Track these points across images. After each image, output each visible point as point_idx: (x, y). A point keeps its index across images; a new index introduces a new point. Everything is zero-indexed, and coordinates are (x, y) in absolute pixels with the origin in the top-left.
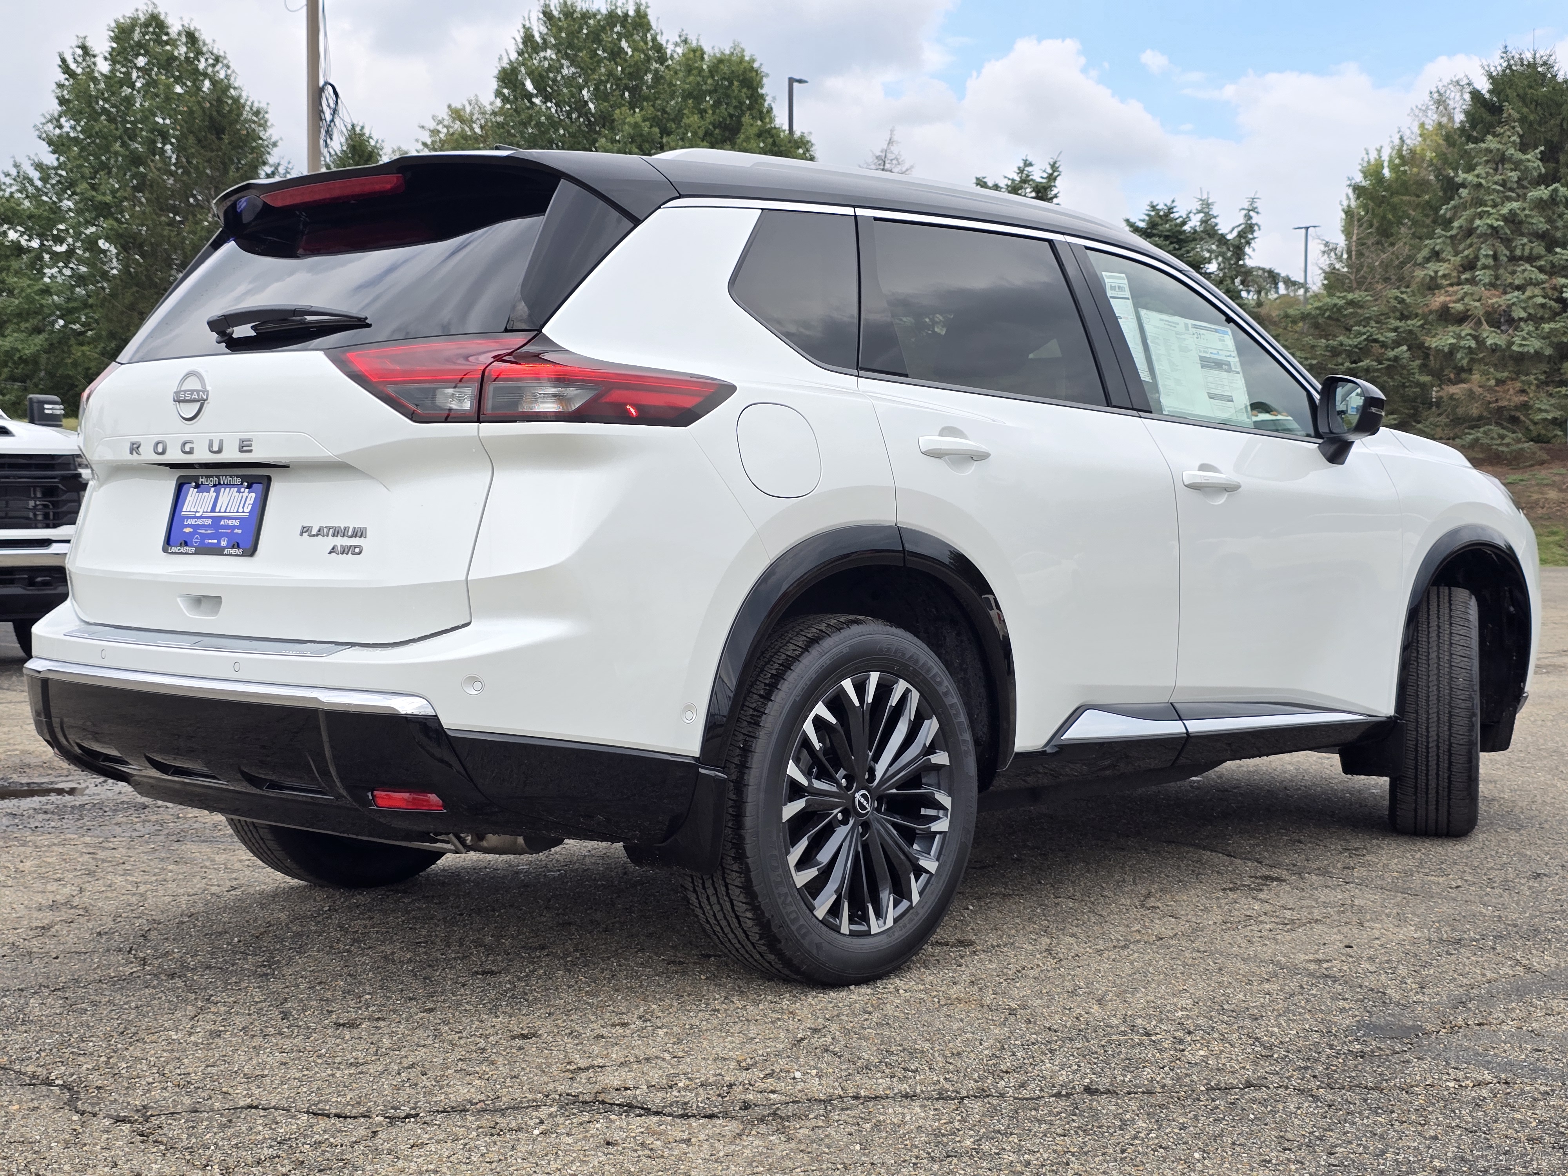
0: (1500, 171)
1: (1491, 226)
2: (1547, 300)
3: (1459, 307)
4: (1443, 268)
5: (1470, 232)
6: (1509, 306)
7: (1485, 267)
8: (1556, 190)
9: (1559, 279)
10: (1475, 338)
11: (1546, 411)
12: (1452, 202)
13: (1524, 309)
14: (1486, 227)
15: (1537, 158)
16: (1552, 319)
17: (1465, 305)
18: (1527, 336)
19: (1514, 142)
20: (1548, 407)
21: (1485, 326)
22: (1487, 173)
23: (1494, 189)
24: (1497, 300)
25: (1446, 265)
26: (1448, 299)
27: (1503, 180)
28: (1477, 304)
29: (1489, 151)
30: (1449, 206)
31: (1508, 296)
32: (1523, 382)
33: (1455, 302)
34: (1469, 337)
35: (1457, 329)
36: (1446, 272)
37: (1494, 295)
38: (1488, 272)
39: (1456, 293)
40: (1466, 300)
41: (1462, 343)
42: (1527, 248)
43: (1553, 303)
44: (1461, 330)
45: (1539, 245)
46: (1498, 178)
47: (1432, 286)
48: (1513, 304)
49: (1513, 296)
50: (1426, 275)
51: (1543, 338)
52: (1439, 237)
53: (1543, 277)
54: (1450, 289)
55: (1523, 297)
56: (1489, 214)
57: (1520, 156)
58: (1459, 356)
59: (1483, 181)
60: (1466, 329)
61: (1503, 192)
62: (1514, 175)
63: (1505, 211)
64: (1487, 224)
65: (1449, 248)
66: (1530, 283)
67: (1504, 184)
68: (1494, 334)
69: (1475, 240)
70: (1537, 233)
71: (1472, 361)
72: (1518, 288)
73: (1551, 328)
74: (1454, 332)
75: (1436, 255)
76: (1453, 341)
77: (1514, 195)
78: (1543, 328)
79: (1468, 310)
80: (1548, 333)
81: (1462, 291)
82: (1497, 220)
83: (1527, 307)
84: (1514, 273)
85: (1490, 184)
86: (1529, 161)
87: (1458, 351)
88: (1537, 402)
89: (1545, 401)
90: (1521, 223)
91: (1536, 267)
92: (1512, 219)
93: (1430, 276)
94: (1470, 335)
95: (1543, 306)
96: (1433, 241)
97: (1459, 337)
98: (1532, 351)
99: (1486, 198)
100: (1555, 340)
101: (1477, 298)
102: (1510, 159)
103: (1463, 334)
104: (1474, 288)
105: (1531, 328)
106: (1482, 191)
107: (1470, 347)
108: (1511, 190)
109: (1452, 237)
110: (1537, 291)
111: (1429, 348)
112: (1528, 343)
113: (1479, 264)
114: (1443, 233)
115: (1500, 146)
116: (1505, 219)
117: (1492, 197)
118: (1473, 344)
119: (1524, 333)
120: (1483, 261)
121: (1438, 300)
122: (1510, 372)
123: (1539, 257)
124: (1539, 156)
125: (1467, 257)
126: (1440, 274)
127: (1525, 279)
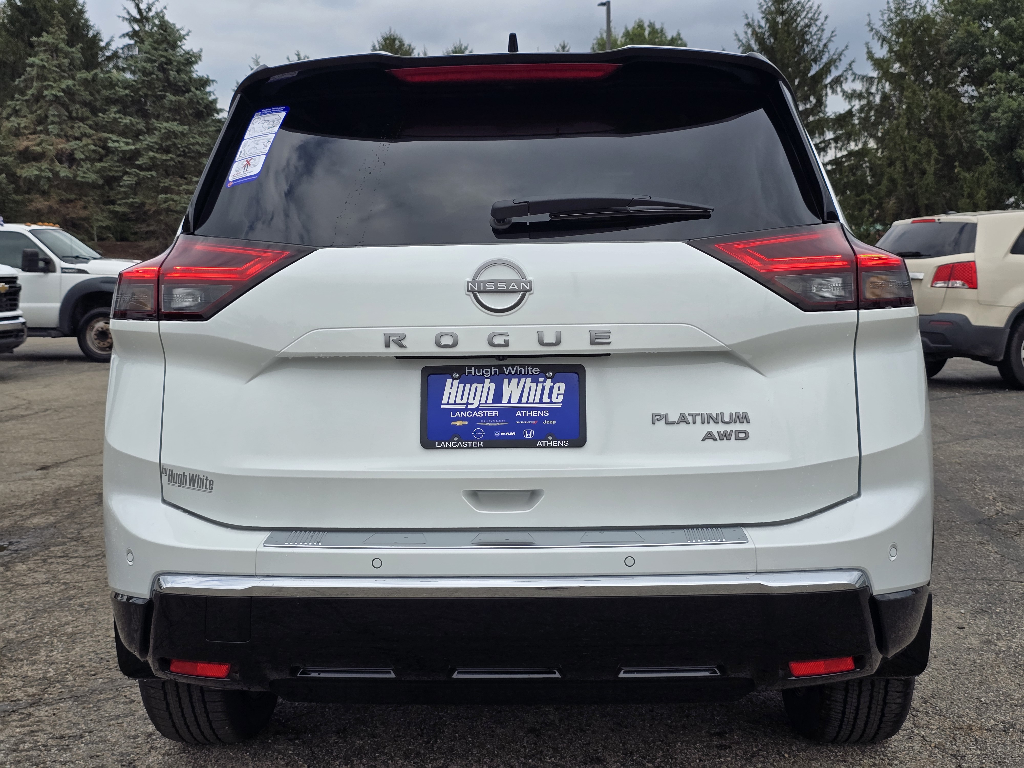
0: (55, 57)
1: (55, 96)
2: (97, 148)
3: (38, 149)
4: (24, 122)
5: (38, 98)
6: (73, 151)
7: (53, 123)
8: (96, 74)
9: (103, 134)
10: (51, 171)
11: (101, 221)
12: (23, 77)
13: (82, 152)
14: (52, 96)
15: (79, 51)
16: (100, 160)
17: (43, 148)
18: (86, 171)
19: (63, 39)
20: (102, 219)
21: (57, 163)
22: (48, 58)
23: (54, 71)
24: (63, 145)
25: (25, 119)
26: (30, 143)
27: (59, 64)
28: (51, 148)
29: (46, 44)
30: (21, 79)
31: (70, 144)
32: (85, 201)
33: (34, 146)
34: (47, 170)
35: (38, 165)
36: (27, 125)
37: (62, 142)
38: (56, 126)
39: (35, 139)
40: (43, 145)
41: (43, 174)
42: (80, 112)
43: (101, 150)
44: (42, 165)
45: (87, 111)
46: (55, 62)
47: (17, 133)
48: (75, 149)
49: (74, 144)
50: (12, 126)
51: (97, 173)
52: (17, 100)
53: (94, 132)
54: (31, 137)
55: (81, 144)
56: (52, 87)
57: (68, 49)
58: (42, 183)
59: (46, 64)
60: (44, 165)
61: (59, 72)
62: (66, 61)
63: (63, 86)
64: (53, 94)
65: (26, 108)
66: (85, 135)
67: (59, 66)
68: (64, 169)
69: (44, 104)
70: (85, 102)
71: (51, 186)
72: (76, 139)
73: (102, 167)
74: (37, 167)
75: (16, 112)
76: (37, 173)
77: (66, 75)
78: (96, 166)
79: (44, 152)
80: (100, 169)
81: (39, 139)
82: (59, 91)
83: (84, 151)
84: (72, 128)
85: (51, 67)
86: (73, 52)
87: (40, 180)
88: (95, 215)
89: (100, 214)
90: (74, 94)
91: (87, 125)
92: (68, 91)
93: (15, 127)
94: (48, 169)
95: (94, 151)
96: (14, 102)
97: (40, 170)
98: (91, 181)
99: (49, 76)
100: (105, 174)
101: (50, 144)
102: (61, 50)
103: (43, 168)
104: (48, 137)
105: (89, 165)
106: (46, 71)
107: (49, 178)
108: (64, 71)
109: (27, 101)
110: (89, 141)
111: (20, 177)
112: (88, 176)
113: (49, 120)
114: (20, 97)
115: (54, 41)
116: (63, 91)
117: (53, 76)
118: (50, 175)
119: (84, 169)
120: (51, 119)
121: (22, 144)
122: (75, 194)
123: (88, 118)
124: (80, 50)
125: (40, 115)
126: (22, 125)
127: (81, 133)
